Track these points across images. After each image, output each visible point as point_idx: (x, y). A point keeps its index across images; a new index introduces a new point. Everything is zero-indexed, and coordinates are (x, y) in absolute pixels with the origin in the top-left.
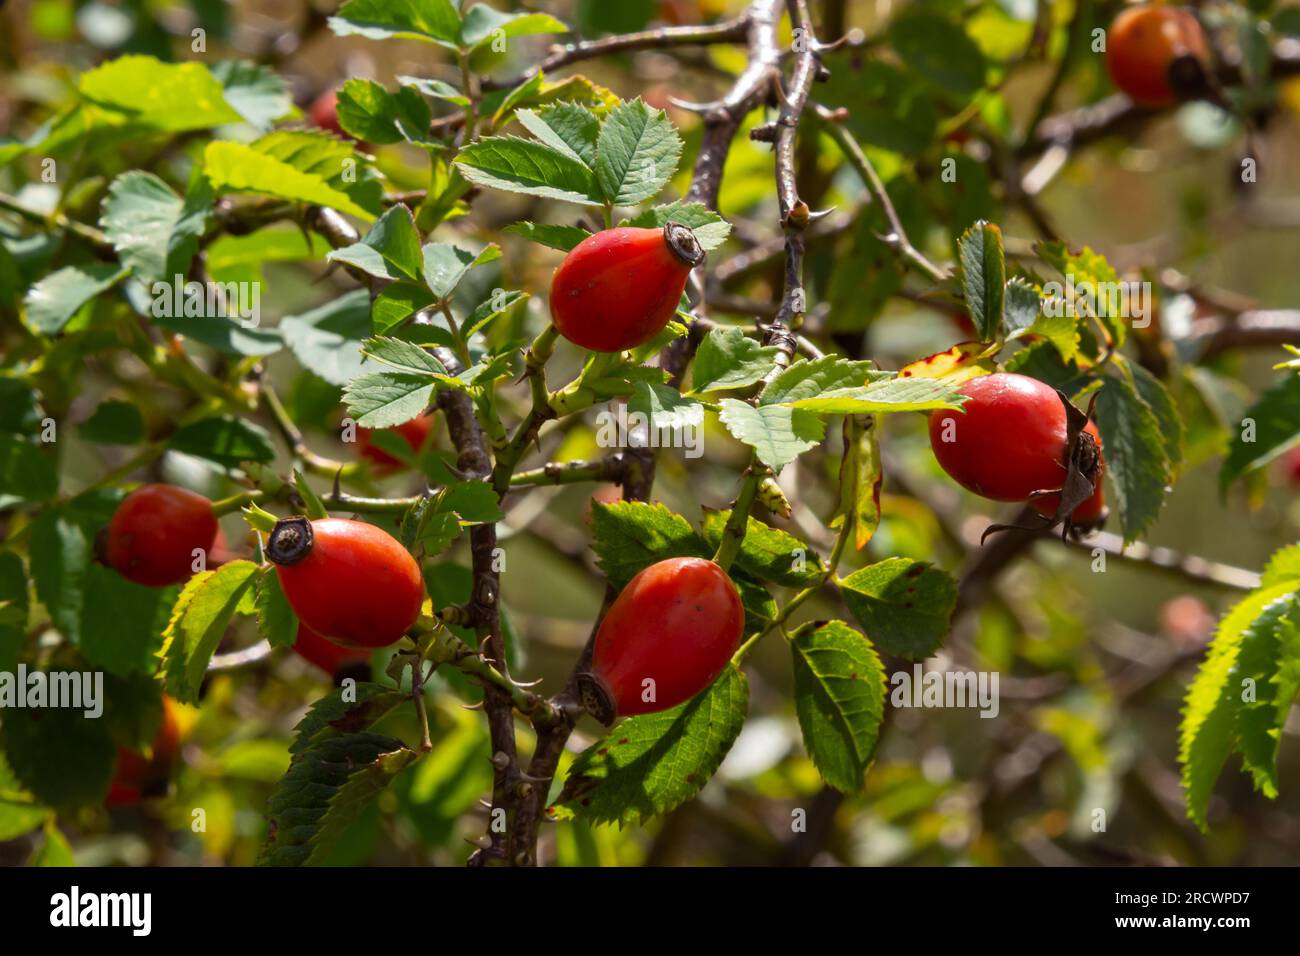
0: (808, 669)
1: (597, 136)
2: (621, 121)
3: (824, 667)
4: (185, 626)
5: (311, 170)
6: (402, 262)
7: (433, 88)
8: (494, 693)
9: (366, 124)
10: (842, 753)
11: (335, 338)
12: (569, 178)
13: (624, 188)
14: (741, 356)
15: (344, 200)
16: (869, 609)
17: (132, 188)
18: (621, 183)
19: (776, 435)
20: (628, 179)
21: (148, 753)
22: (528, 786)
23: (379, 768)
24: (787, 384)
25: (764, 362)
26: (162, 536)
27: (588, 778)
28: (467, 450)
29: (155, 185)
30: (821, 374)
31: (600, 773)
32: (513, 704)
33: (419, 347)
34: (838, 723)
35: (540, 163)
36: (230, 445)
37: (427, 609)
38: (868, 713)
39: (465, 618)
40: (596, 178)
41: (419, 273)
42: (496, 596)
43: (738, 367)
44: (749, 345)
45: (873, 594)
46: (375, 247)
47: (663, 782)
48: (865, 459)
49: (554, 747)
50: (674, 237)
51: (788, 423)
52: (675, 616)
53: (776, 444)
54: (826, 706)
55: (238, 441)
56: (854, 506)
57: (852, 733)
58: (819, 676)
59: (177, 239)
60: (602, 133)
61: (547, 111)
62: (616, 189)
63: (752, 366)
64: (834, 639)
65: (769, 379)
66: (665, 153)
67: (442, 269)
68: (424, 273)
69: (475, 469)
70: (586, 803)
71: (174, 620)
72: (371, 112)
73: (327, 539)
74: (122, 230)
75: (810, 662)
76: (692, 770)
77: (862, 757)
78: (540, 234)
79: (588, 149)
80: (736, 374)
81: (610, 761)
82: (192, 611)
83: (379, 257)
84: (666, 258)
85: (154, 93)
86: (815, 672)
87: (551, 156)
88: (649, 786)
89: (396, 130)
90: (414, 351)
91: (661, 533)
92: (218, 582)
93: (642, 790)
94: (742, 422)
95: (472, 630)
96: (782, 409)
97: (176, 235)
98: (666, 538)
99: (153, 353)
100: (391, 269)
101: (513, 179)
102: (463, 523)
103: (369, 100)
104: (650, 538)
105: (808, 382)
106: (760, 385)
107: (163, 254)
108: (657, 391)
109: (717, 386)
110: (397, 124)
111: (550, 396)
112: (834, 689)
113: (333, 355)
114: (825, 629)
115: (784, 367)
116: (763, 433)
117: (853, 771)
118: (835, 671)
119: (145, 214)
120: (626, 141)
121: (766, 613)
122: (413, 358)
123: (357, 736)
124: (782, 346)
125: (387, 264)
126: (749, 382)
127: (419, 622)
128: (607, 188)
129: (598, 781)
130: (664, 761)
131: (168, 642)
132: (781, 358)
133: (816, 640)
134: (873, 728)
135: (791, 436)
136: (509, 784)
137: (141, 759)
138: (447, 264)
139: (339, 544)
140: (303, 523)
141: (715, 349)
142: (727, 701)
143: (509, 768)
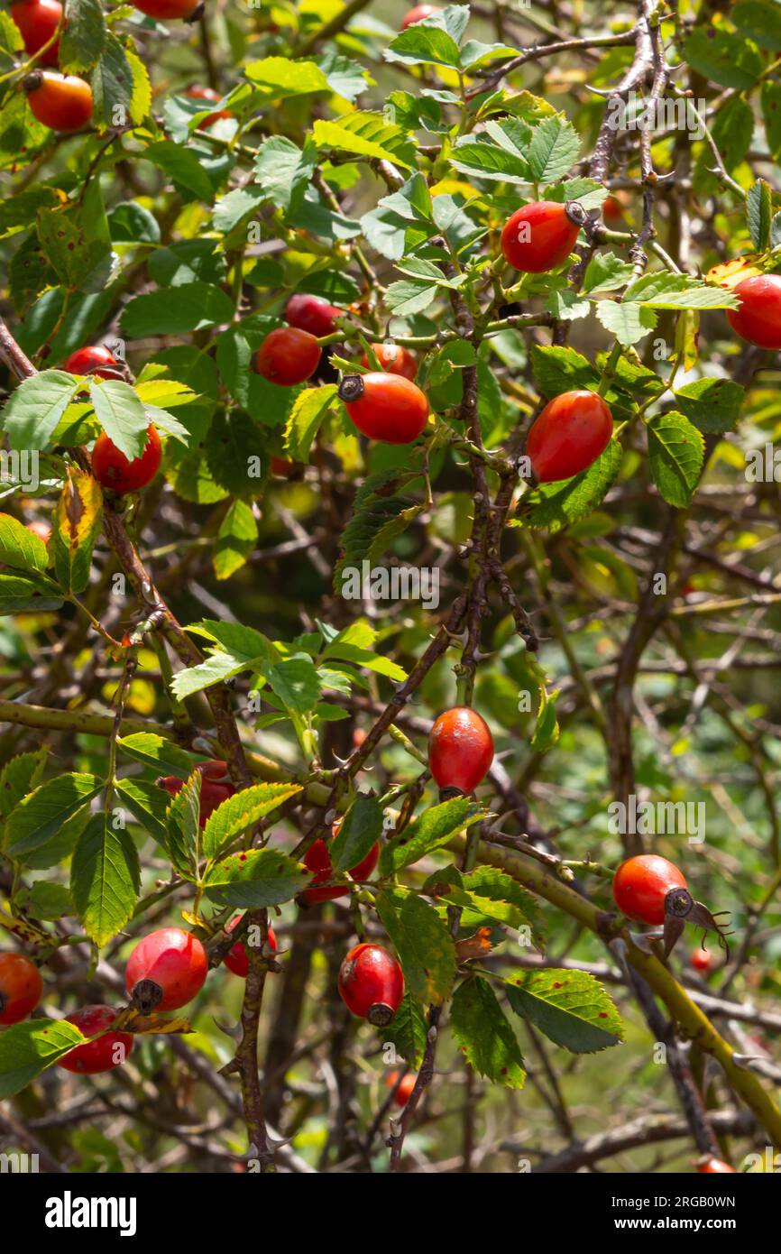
0: (656, 438)
1: (530, 141)
2: (545, 130)
3: (667, 438)
4: (297, 423)
5: (371, 139)
6: (421, 208)
7: (443, 96)
8: (474, 458)
9: (403, 119)
10: (678, 486)
11: (392, 228)
12: (513, 167)
13: (546, 172)
14: (614, 269)
15: (393, 157)
16: (693, 407)
17: (272, 147)
18: (544, 168)
19: (630, 324)
20: (548, 166)
21: (290, 460)
22: (493, 513)
23: (402, 518)
24: (639, 287)
25: (626, 274)
26: (289, 358)
27: (529, 504)
28: (460, 314)
29: (285, 143)
30: (659, 282)
31: (537, 501)
32: (485, 464)
33: (427, 261)
34: (676, 470)
35: (497, 158)
36: (333, 288)
37: (432, 419)
38: (694, 461)
39: (458, 415)
40: (529, 168)
41: (430, 216)
42: (476, 402)
43: (611, 276)
44: (618, 263)
45: (695, 398)
46: (406, 197)
47: (574, 505)
48: (690, 319)
49: (510, 486)
50: (571, 210)
51: (636, 315)
52: (572, 427)
53: (630, 330)
54: (668, 460)
55: (338, 284)
56: (683, 348)
57: (684, 473)
58: (664, 443)
59: (297, 180)
60: (533, 139)
61: (503, 121)
62: (541, 174)
63: (619, 276)
64: (673, 421)
65: (630, 283)
66: (571, 149)
67: (444, 211)
68: (433, 215)
69: (465, 326)
70: (529, 517)
71: (292, 416)
72: (406, 111)
73: (372, 385)
74: (265, 174)
75: (658, 435)
76: (590, 498)
77: (690, 487)
78: (496, 201)
79: (525, 148)
80: (610, 281)
81: (542, 495)
82: (301, 413)
83: (408, 203)
84: (566, 222)
85: (287, 77)
86: (662, 441)
87: (504, 154)
88: (565, 507)
89: (420, 124)
90: (426, 264)
91: (571, 364)
92: (316, 397)
93: (561, 508)
94: (610, 317)
95: (462, 421)
96: (633, 307)
97: (295, 178)
98: (574, 367)
99: (288, 234)
100: (415, 213)
101: (481, 168)
102: (453, 366)
103: (404, 103)
104: (565, 367)
105: (651, 287)
106: (624, 287)
107: (289, 189)
108: (563, 295)
109: (599, 289)
110: (420, 120)
111: (504, 291)
112: (672, 450)
113: (390, 238)
114: (667, 416)
115: (640, 275)
116: (621, 323)
117: (684, 495)
118: (674, 439)
119: (279, 163)
120: (547, 142)
121: (632, 409)
122: (425, 268)
123: (391, 498)
124: (639, 262)
125: (413, 208)
126: (618, 287)
127: (428, 427)
128: (536, 174)
129: (535, 506)
130: (574, 493)
131: (289, 429)
132: (638, 269)
133: (662, 422)
134: (697, 469)
135: (638, 324)
136: (483, 511)
137: (287, 462)
138: (448, 208)
139: (379, 388)
140: (358, 377)
141: (598, 267)
142: (610, 459)
143: (483, 501)
